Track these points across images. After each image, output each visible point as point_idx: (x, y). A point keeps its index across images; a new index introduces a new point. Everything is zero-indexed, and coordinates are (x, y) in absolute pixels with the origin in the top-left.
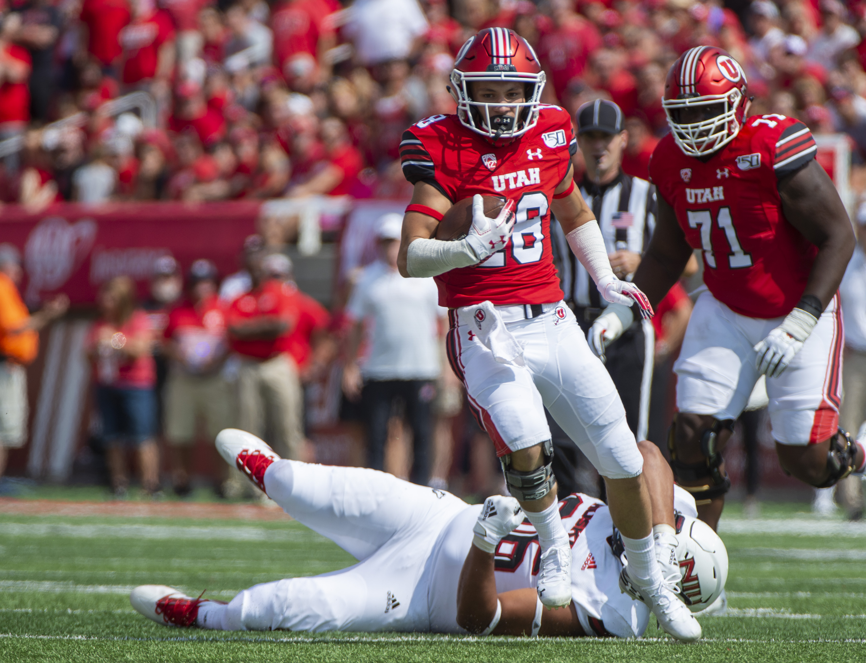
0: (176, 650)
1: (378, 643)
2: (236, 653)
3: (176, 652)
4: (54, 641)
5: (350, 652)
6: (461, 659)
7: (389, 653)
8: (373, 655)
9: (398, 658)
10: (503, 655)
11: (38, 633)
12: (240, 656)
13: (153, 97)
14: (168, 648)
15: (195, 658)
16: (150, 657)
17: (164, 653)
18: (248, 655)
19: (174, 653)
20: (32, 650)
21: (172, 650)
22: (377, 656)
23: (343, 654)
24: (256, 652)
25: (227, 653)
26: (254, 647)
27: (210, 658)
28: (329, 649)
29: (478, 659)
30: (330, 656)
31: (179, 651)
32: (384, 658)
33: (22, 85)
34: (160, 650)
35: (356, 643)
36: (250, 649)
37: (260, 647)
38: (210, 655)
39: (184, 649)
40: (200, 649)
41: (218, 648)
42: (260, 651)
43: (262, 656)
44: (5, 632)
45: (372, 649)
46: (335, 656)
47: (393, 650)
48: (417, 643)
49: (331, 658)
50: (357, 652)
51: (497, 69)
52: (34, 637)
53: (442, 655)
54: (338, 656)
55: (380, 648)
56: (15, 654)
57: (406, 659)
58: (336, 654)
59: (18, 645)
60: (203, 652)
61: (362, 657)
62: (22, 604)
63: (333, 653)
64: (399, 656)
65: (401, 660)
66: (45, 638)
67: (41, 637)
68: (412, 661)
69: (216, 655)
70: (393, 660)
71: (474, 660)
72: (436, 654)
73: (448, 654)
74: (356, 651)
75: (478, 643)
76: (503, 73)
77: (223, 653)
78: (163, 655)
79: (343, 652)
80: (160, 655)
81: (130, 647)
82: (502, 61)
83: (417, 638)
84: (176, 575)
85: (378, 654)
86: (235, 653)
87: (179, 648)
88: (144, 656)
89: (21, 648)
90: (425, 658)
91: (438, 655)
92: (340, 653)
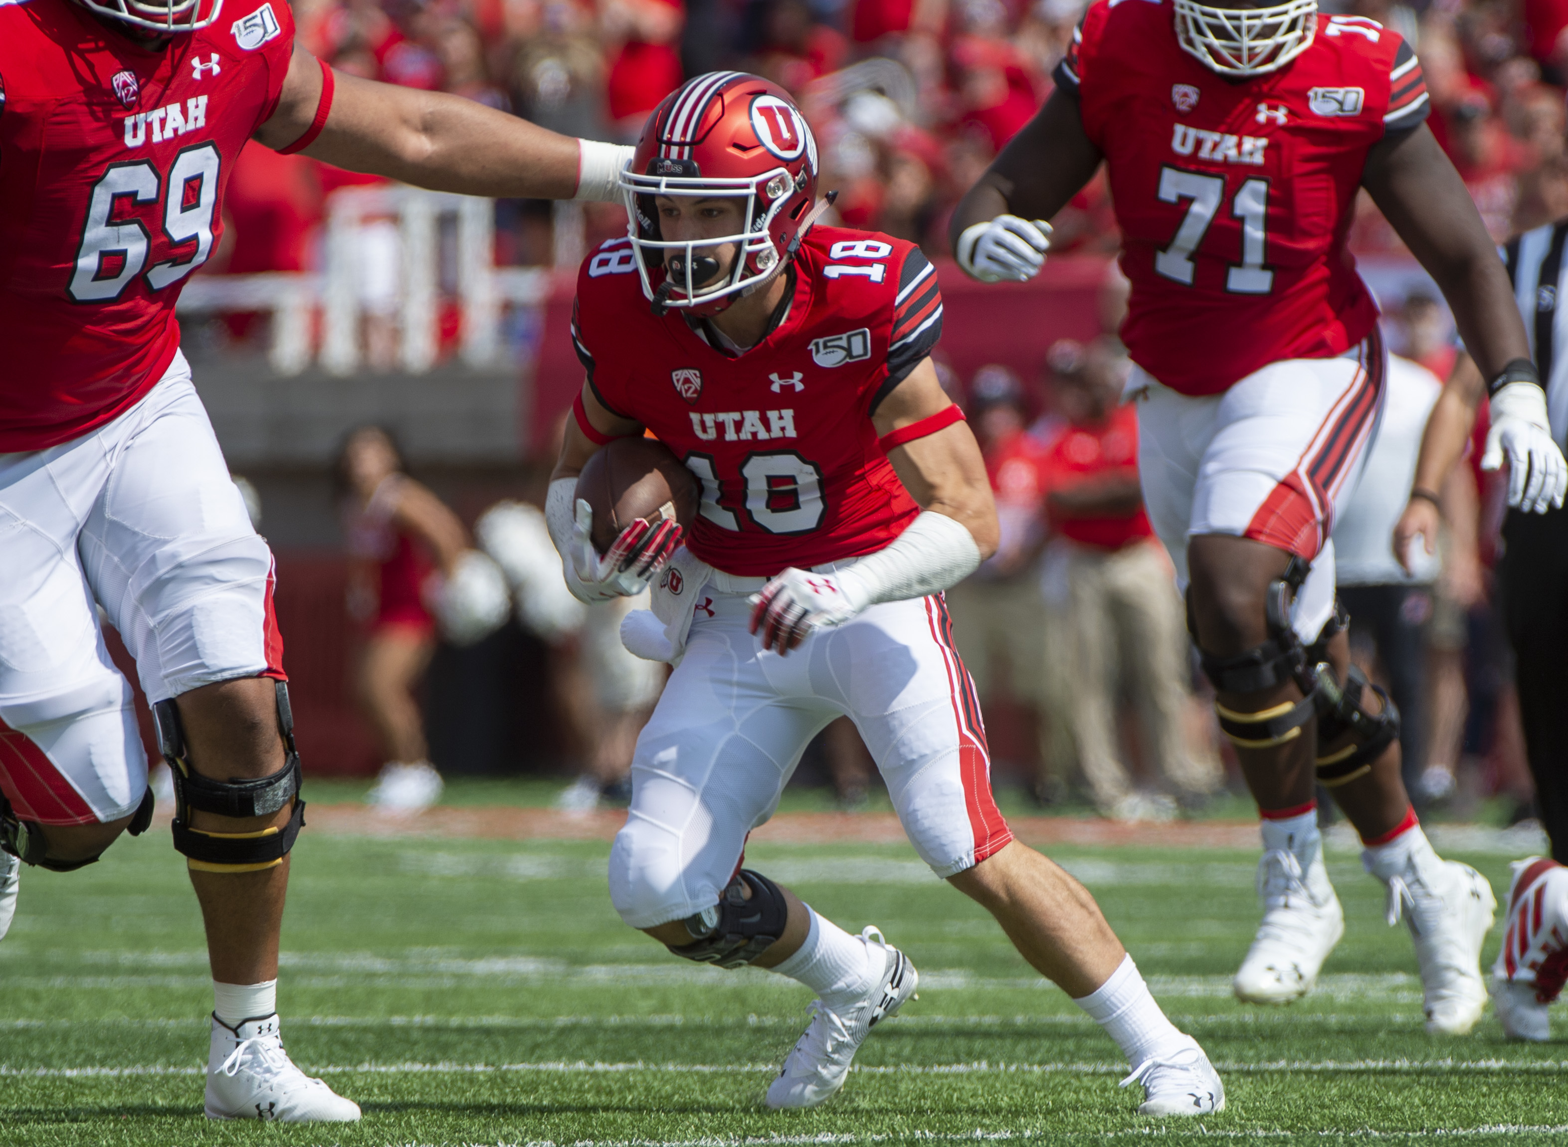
0: (948, 1089)
1: (1320, 1073)
2: (1060, 1094)
3: (949, 1094)
4: (722, 1075)
5: (1270, 1089)
6: (1475, 1100)
7: (1342, 1090)
8: (1313, 1094)
9: (1358, 1099)
10: (1552, 1091)
11: (694, 1061)
12: (1066, 1099)
13: (907, 66)
14: (933, 1086)
15: (984, 1103)
16: (899, 1103)
17: (926, 1095)
18: (1081, 1096)
19: (945, 1095)
20: (681, 1092)
21: (940, 1089)
22: (1320, 1097)
23: (1257, 1093)
24: (1095, 1091)
25: (1042, 1094)
26: (1093, 1081)
27: (1012, 1102)
28: (1233, 1083)
29: (1506, 1100)
30: (1232, 1096)
31: (955, 1090)
32: (1330, 1100)
33: (665, 48)
34: (920, 1089)
35: (1282, 1073)
36: (1084, 1085)
37: (1105, 1082)
38: (1011, 1098)
39: (963, 1088)
40: (993, 1086)
41: (1027, 1086)
42: (1104, 1090)
43: (1107, 1099)
44: (632, 1060)
45: (1310, 1082)
46: (1242, 1097)
47: (1350, 1085)
48: (1394, 1072)
49: (1235, 1099)
50: (1283, 1090)
51: (661, 170)
52: (684, 1069)
53: (1440, 1093)
54: (1248, 1096)
55: (1325, 1081)
56: (650, 1100)
57: (1373, 1101)
58: (1245, 1093)
59: (656, 1084)
60: (999, 1092)
61: (1292, 1099)
62: (664, 1007)
63: (1239, 1092)
64: (1360, 1096)
65: (1364, 1102)
66: (707, 1069)
67: (698, 1067)
68: (1383, 1105)
69: (1022, 1099)
70: (1350, 1103)
71: (1499, 1101)
72: (1429, 1092)
73: (1451, 1090)
74: (1280, 1087)
75: (1506, 1071)
76: (664, 180)
77: (1036, 1094)
78: (925, 1098)
79: (1258, 1090)
80: (920, 1099)
81: (863, 1085)
82: (675, 150)
83: (1394, 1062)
84: (952, 950)
85: (1321, 1093)
86: (1057, 1094)
87: (954, 1085)
88: (890, 1102)
89: (659, 1091)
90: (1409, 1100)
91: (1432, 1093)
92: (1252, 1091)
